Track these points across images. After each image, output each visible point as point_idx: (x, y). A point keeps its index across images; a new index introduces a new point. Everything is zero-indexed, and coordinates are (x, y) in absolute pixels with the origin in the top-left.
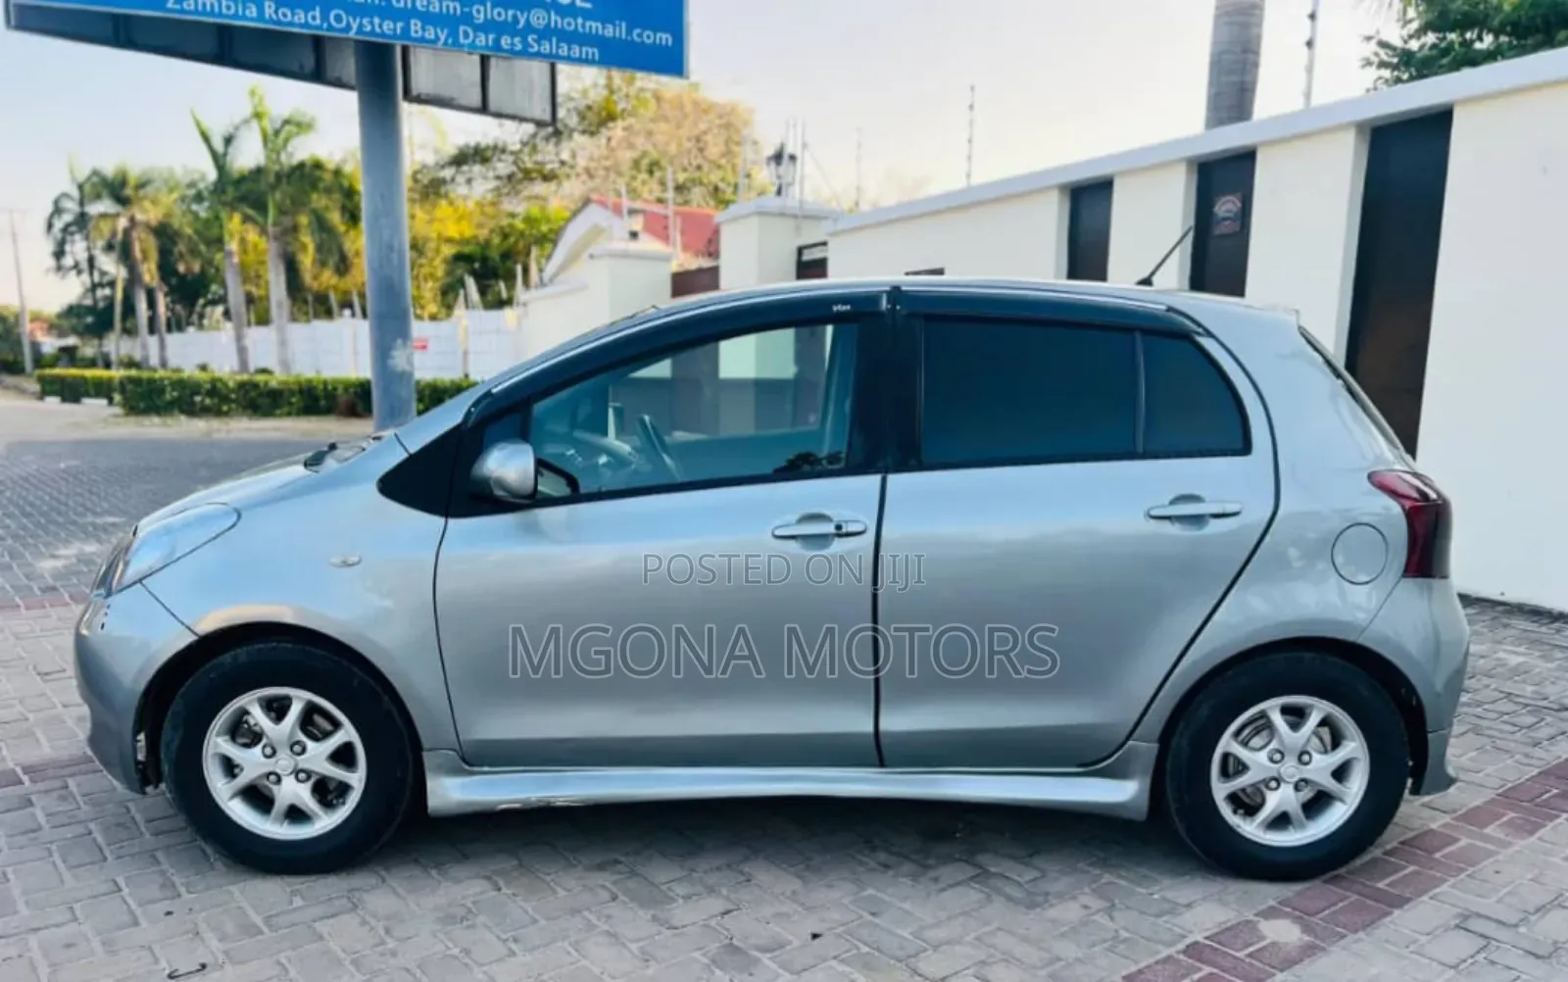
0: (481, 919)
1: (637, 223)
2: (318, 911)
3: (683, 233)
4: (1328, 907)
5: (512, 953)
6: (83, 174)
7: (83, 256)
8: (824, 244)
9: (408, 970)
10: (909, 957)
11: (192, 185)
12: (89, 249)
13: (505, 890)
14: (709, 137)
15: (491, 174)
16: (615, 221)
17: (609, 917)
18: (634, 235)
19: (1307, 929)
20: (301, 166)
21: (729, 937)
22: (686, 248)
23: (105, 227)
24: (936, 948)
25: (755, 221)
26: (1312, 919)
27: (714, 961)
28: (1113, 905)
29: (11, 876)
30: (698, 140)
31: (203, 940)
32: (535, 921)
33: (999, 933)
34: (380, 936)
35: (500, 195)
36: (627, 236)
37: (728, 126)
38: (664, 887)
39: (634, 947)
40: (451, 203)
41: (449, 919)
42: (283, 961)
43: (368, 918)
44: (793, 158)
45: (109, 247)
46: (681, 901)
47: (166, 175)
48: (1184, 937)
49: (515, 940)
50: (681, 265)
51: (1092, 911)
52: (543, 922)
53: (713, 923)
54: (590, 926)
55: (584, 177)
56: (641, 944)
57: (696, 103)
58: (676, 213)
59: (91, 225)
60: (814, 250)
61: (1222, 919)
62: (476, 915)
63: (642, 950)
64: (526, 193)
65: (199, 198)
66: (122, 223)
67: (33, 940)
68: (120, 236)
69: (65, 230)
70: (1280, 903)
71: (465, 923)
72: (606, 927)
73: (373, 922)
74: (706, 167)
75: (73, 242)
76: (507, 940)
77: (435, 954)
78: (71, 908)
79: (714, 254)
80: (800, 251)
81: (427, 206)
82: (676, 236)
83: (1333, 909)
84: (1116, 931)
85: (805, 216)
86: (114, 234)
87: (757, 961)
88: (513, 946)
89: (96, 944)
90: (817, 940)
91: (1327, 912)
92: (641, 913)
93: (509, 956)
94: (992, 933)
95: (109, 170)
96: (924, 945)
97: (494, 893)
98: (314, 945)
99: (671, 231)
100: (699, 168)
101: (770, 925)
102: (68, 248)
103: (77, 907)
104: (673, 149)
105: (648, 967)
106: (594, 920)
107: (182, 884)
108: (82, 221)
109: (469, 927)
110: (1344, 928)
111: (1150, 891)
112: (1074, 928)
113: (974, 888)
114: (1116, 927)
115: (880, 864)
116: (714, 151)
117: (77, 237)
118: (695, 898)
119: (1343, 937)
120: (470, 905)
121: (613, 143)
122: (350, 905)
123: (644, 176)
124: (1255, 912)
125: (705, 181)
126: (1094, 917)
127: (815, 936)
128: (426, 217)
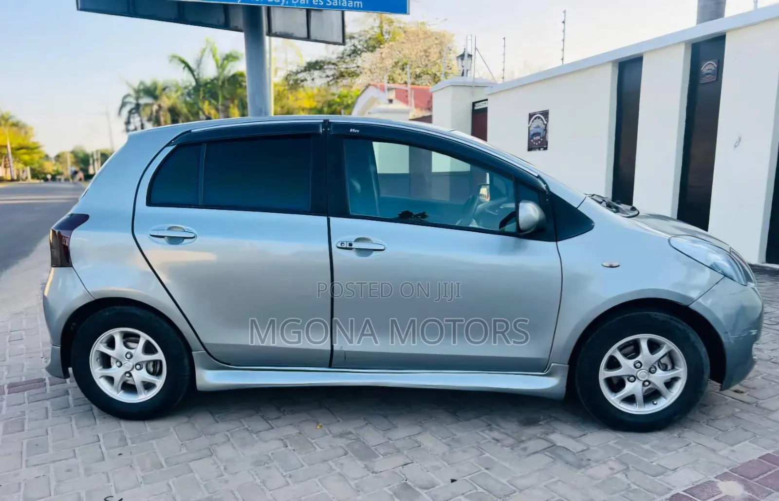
0: (276, 463)
1: (392, 95)
2: (192, 456)
3: (415, 99)
4: (762, 474)
5: (288, 484)
6: (136, 85)
7: (138, 124)
8: (487, 100)
9: (232, 492)
10: (505, 496)
11: (186, 88)
12: (141, 121)
13: (289, 447)
14: (432, 50)
15: (324, 75)
16: (381, 94)
17: (342, 464)
18: (391, 101)
19: (748, 488)
20: (234, 76)
21: (405, 479)
22: (417, 106)
23: (148, 110)
24: (521, 491)
25: (451, 89)
26: (752, 481)
27: (395, 493)
28: (628, 468)
29: (49, 432)
30: (425, 51)
31: (134, 469)
32: (303, 466)
33: (560, 483)
34: (221, 471)
35: (329, 85)
36: (387, 102)
37: (441, 43)
38: (373, 448)
39: (352, 483)
40: (304, 90)
41: (258, 463)
42: (171, 483)
43: (217, 461)
44: (470, 56)
45: (149, 120)
46: (381, 457)
47: (175, 83)
48: (671, 490)
49: (290, 477)
50: (414, 116)
51: (616, 471)
52: (306, 466)
53: (397, 470)
54: (332, 469)
55: (369, 73)
56: (356, 481)
57: (425, 33)
58: (412, 89)
59: (141, 109)
60: (481, 103)
61: (694, 479)
62: (272, 461)
63: (357, 486)
64: (340, 84)
65: (189, 94)
66: (155, 107)
67: (52, 467)
68: (154, 114)
69: (130, 112)
70: (730, 470)
71: (266, 465)
72: (338, 470)
73: (219, 463)
74: (430, 65)
75: (134, 118)
76: (286, 476)
77: (247, 483)
78: (74, 450)
79: (430, 109)
80: (474, 104)
81: (294, 93)
82: (412, 100)
83: (765, 475)
84: (629, 484)
85: (476, 86)
86: (152, 113)
87: (418, 494)
88: (289, 480)
89: (82, 471)
90: (454, 483)
91: (761, 477)
92: (359, 462)
93: (286, 485)
94: (555, 483)
95: (148, 83)
96: (514, 488)
97: (284, 449)
98: (189, 475)
99: (409, 98)
100: (426, 65)
101: (429, 473)
102: (132, 120)
103: (77, 449)
104: (413, 57)
105: (359, 495)
106: (334, 467)
107: (130, 439)
108: (137, 108)
109: (268, 468)
110: (771, 488)
111: (651, 461)
112: (604, 481)
113: (547, 455)
114: (629, 482)
115: (494, 439)
116: (434, 57)
117: (136, 115)
118: (389, 455)
119: (770, 493)
120: (270, 455)
121: (383, 56)
122: (209, 453)
123: (399, 71)
124: (715, 476)
125: (429, 72)
126: (616, 476)
127: (453, 481)
128: (294, 98)
